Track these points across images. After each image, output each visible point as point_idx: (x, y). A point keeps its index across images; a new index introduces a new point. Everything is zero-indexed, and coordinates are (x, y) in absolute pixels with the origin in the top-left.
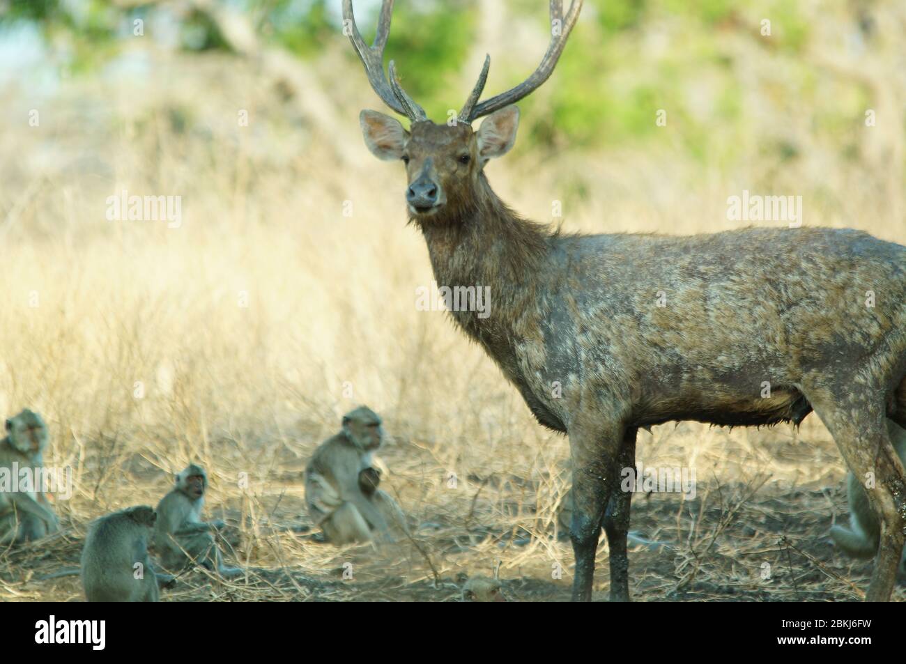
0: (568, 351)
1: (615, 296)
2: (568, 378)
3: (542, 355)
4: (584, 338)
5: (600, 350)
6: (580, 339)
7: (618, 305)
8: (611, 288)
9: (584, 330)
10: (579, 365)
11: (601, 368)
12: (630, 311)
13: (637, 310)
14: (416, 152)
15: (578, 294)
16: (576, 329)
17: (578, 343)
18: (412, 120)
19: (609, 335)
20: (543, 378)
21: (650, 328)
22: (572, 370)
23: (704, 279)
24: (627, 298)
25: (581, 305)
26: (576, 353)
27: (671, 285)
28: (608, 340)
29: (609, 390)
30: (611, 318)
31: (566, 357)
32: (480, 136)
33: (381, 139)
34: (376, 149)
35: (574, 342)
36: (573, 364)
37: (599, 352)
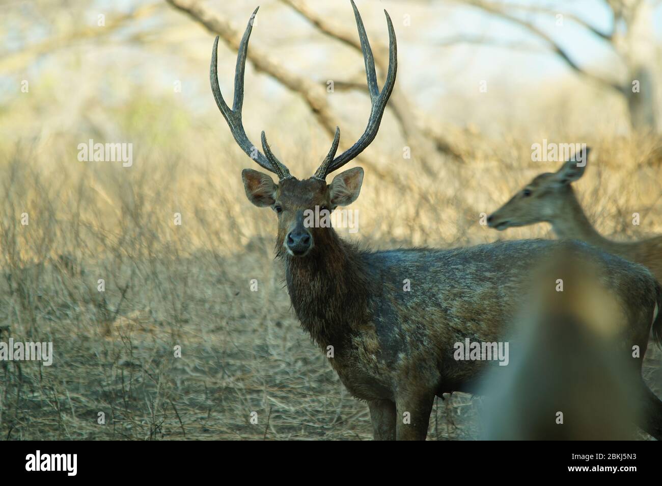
0: (397, 336)
1: (423, 293)
2: (398, 356)
3: (375, 341)
4: (407, 326)
5: (420, 334)
6: (405, 326)
7: (427, 299)
8: (419, 287)
9: (406, 319)
10: (406, 346)
11: (421, 347)
12: (438, 305)
13: (444, 305)
14: (288, 205)
15: (396, 294)
16: (400, 320)
17: (403, 330)
18: (280, 178)
19: (425, 323)
20: (377, 359)
21: (455, 319)
22: (401, 350)
23: (493, 283)
24: (434, 295)
25: (400, 302)
26: (403, 337)
27: (469, 287)
28: (424, 326)
29: (426, 363)
30: (424, 309)
31: (396, 341)
32: (332, 188)
33: (257, 190)
34: (254, 199)
35: (400, 329)
36: (402, 346)
37: (419, 335)
